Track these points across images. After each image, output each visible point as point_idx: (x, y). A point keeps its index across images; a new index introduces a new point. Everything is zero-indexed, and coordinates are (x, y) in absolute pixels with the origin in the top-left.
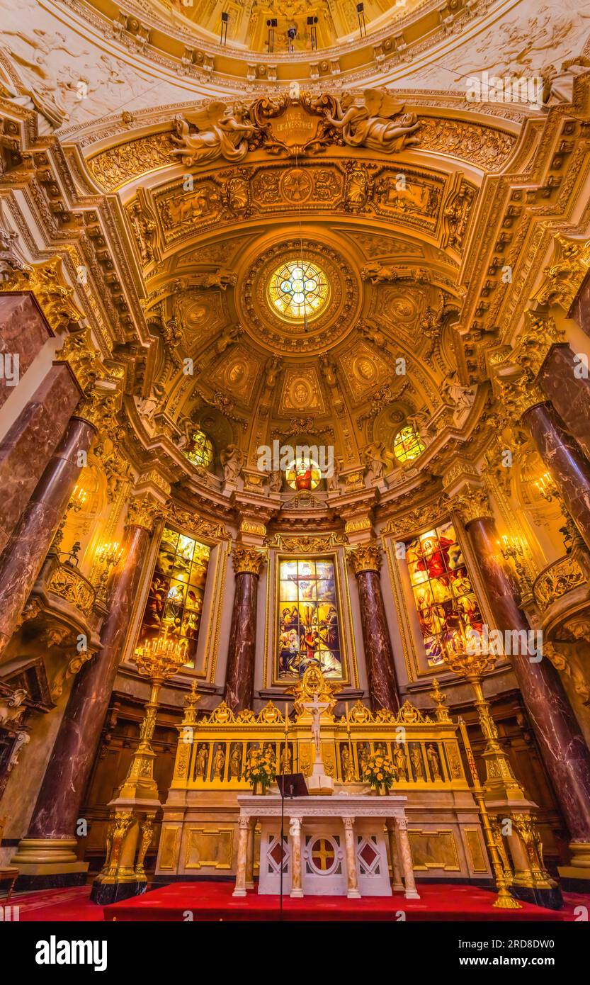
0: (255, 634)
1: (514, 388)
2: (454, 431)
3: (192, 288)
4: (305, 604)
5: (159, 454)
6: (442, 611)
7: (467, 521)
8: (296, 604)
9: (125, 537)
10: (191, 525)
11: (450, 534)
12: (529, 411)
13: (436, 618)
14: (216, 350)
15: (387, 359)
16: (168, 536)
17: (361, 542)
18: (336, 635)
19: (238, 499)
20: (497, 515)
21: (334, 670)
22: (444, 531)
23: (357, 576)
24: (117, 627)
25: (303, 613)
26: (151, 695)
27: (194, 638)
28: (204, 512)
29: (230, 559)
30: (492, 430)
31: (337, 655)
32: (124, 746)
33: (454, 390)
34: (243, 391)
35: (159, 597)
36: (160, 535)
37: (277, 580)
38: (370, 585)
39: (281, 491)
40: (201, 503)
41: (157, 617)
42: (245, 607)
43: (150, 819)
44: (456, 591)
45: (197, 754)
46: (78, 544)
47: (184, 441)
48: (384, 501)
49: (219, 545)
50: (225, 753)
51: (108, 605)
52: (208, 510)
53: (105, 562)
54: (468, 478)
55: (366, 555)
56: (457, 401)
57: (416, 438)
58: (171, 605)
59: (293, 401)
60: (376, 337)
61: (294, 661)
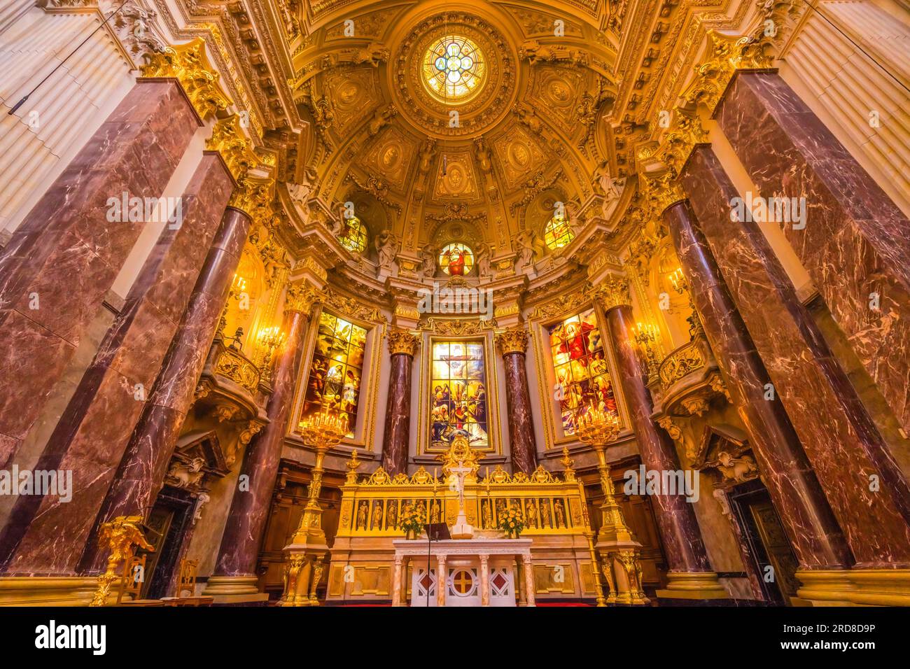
0: (410, 408)
1: (658, 186)
2: (601, 222)
3: (341, 64)
4: (456, 382)
5: (314, 241)
6: (579, 389)
7: (607, 309)
8: (447, 382)
9: (285, 322)
10: (348, 309)
11: (592, 320)
12: (670, 208)
13: (574, 394)
14: (369, 131)
15: (542, 145)
16: (325, 319)
17: (510, 326)
18: (484, 409)
19: (392, 284)
20: (634, 304)
21: (481, 439)
22: (586, 317)
23: (504, 357)
24: (282, 403)
25: (454, 390)
26: (316, 462)
27: (353, 411)
28: (361, 297)
29: (386, 341)
30: (637, 223)
31: (484, 427)
32: (293, 503)
33: (604, 181)
34: (397, 175)
35: (319, 376)
36: (318, 319)
37: (430, 360)
38: (515, 366)
39: (435, 276)
40: (357, 288)
41: (318, 394)
42: (400, 385)
43: (319, 560)
44: (593, 371)
45: (359, 509)
46: (240, 329)
47: (338, 226)
48: (532, 288)
49: (375, 329)
50: (382, 508)
51: (273, 384)
52: (365, 295)
53: (267, 346)
54: (612, 268)
55: (514, 338)
56: (607, 192)
57: (566, 226)
58: (331, 383)
59: (447, 186)
60: (531, 122)
61: (445, 432)
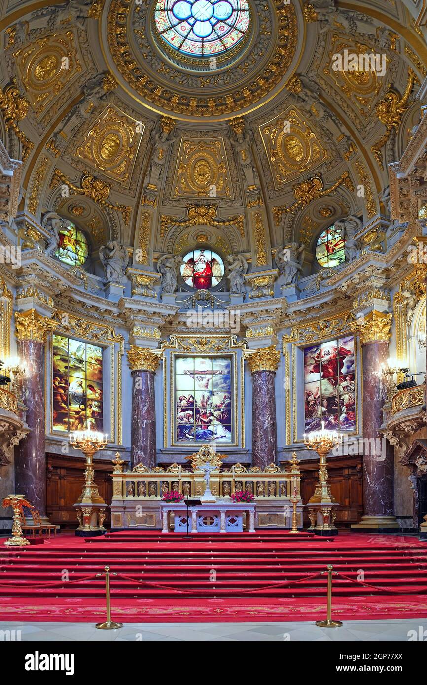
0: (155, 414)
4: (201, 393)
6: (325, 403)
8: (192, 393)
9: (21, 350)
10: (78, 329)
11: (350, 346)
13: (319, 407)
16: (57, 341)
17: (261, 347)
18: (229, 414)
19: (127, 305)
21: (225, 436)
22: (344, 343)
23: (253, 374)
24: (37, 416)
25: (199, 400)
27: (99, 417)
28: (91, 317)
29: (125, 359)
31: (229, 428)
32: (60, 479)
34: (121, 169)
35: (61, 391)
37: (173, 374)
38: (264, 382)
39: (176, 290)
40: (87, 309)
41: (63, 405)
42: (143, 397)
44: (341, 389)
45: (127, 486)
49: (111, 347)
50: (145, 486)
51: (25, 402)
52: (96, 315)
55: (265, 358)
58: (74, 396)
61: (190, 431)
